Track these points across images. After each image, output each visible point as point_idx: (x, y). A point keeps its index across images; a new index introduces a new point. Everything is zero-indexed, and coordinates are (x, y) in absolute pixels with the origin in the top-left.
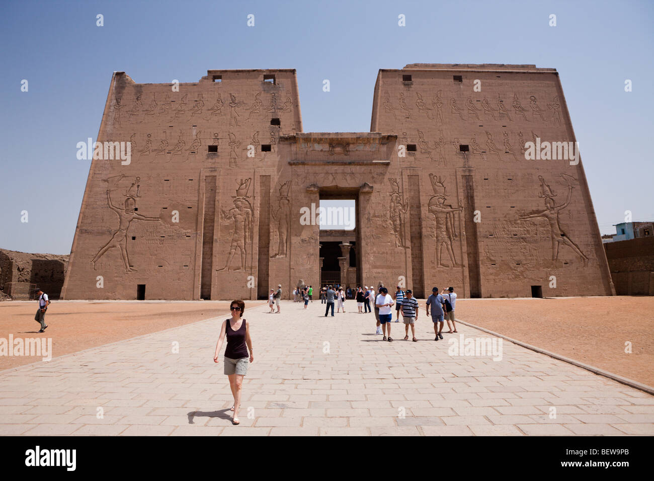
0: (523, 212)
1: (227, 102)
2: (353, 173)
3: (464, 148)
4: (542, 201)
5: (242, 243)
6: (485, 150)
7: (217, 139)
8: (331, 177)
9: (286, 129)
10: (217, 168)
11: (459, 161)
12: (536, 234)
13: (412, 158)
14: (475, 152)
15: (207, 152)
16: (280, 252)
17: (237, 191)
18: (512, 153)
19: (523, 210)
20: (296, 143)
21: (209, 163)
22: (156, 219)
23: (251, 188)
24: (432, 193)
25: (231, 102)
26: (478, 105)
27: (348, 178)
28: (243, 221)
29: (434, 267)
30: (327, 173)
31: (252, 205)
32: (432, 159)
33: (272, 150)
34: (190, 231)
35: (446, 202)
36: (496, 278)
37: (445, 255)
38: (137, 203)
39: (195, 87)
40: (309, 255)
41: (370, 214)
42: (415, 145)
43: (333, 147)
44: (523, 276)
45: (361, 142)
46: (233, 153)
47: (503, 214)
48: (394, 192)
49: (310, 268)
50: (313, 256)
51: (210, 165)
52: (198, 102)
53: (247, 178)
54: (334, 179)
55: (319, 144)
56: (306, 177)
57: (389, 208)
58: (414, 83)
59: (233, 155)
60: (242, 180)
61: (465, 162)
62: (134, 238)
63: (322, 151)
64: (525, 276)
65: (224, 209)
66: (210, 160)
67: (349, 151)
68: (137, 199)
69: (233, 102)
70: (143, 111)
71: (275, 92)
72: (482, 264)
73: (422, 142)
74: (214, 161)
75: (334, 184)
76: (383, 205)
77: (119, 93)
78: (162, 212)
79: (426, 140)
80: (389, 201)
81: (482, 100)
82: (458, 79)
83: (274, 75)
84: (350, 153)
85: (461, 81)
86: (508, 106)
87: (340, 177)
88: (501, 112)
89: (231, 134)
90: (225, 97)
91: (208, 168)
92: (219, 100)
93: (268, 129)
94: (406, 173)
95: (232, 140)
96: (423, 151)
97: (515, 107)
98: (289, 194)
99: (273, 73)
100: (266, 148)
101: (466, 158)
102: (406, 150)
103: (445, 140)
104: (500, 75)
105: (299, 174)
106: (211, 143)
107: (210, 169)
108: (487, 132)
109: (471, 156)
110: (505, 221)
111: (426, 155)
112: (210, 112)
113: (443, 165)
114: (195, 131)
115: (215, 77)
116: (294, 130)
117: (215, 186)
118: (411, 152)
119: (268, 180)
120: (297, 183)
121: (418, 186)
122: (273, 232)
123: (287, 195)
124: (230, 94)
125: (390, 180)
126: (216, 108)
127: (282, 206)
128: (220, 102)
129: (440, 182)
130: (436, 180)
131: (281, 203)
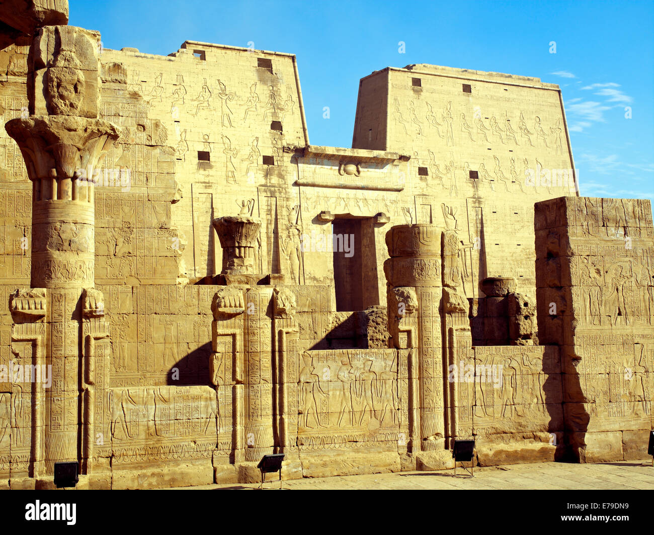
0: (528, 251)
1: (216, 92)
2: (366, 199)
3: (474, 175)
6: (493, 178)
7: (207, 142)
8: (343, 203)
9: (292, 136)
10: (212, 183)
11: (468, 189)
13: (423, 184)
14: (484, 180)
15: (196, 160)
17: (239, 215)
18: (518, 182)
19: (527, 249)
20: (303, 157)
21: (202, 175)
23: (255, 211)
24: (445, 227)
25: (221, 92)
26: (487, 123)
27: (361, 204)
30: (339, 198)
32: (443, 185)
33: (275, 163)
35: (458, 238)
42: (427, 168)
43: (345, 166)
46: (229, 164)
47: (511, 253)
51: (202, 178)
52: (178, 87)
53: (249, 198)
54: (346, 205)
55: (328, 159)
56: (316, 202)
58: (424, 91)
59: (231, 168)
60: (243, 201)
61: (475, 191)
63: (331, 169)
66: (202, 171)
67: (361, 171)
69: (223, 93)
71: (273, 85)
73: (434, 165)
74: (206, 173)
75: (346, 211)
79: (437, 164)
81: (490, 117)
82: (467, 89)
83: (270, 60)
84: (361, 174)
85: (471, 92)
86: (514, 127)
87: (352, 203)
88: (508, 133)
89: (224, 138)
90: (212, 83)
91: (201, 183)
92: (205, 87)
93: (268, 135)
94: (419, 201)
95: (226, 145)
96: (434, 176)
97: (521, 128)
98: (299, 222)
99: (268, 57)
100: (268, 160)
101: (475, 187)
102: (417, 174)
103: (455, 164)
104: (507, 87)
105: (309, 196)
106: (202, 148)
107: (204, 184)
108: (495, 157)
109: (480, 185)
110: (512, 260)
111: (437, 181)
112: (196, 103)
113: (453, 194)
114: (178, 128)
115: (195, 51)
116: (298, 139)
117: (212, 208)
118: (422, 176)
119: (273, 203)
120: (308, 208)
121: (431, 217)
122: (285, 270)
123: (297, 223)
124: (218, 80)
125: (403, 209)
126: (202, 98)
127: (292, 237)
128: (207, 90)
129: (451, 214)
130: (447, 212)
131: (291, 233)
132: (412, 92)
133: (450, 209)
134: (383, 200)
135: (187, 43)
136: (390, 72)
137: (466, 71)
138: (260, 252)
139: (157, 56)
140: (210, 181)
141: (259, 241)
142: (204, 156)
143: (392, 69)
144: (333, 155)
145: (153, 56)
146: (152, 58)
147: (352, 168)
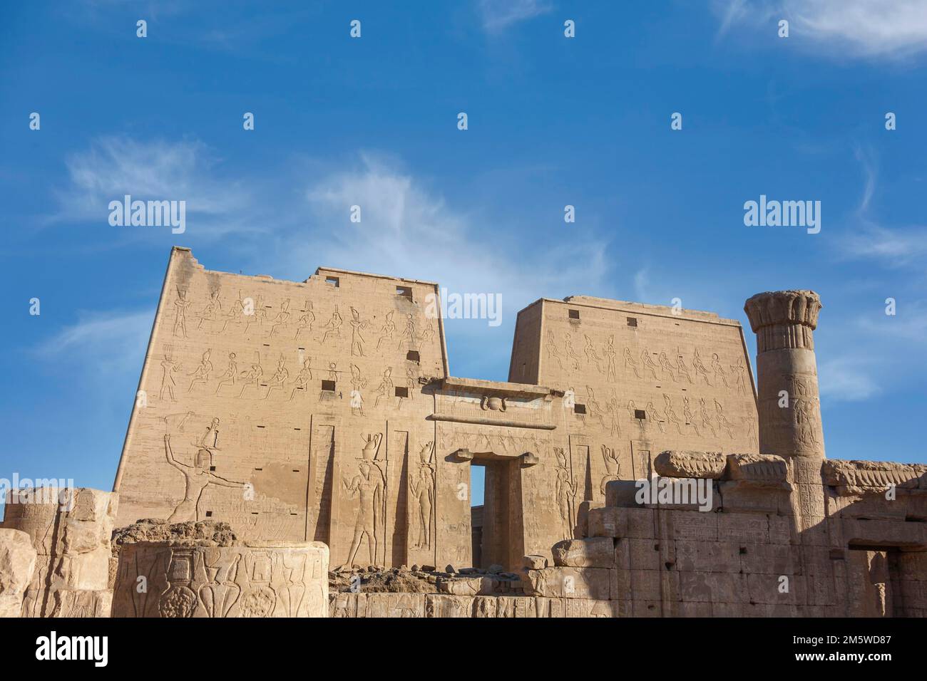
2: (511, 437)
3: (640, 415)
5: (369, 527)
6: (663, 419)
7: (333, 371)
8: (485, 441)
9: (428, 368)
10: (335, 414)
11: (633, 430)
13: (580, 423)
14: (652, 420)
15: (320, 389)
16: (422, 541)
17: (363, 450)
18: (693, 425)
21: (324, 406)
22: (243, 485)
23: (383, 447)
24: (605, 472)
26: (655, 359)
27: (506, 442)
28: (371, 496)
30: (480, 435)
31: (384, 474)
32: (603, 425)
33: (409, 394)
34: (296, 506)
38: (214, 459)
39: (301, 289)
40: (459, 549)
42: (584, 406)
43: (489, 400)
50: (464, 550)
51: (324, 409)
52: (306, 313)
53: (377, 432)
54: (489, 443)
56: (454, 438)
57: (554, 487)
58: (583, 323)
60: (370, 436)
61: (641, 433)
62: (209, 514)
66: (324, 402)
67: (507, 406)
68: (214, 452)
70: (222, 315)
71: (412, 313)
73: (592, 401)
74: (330, 403)
75: (488, 451)
76: (549, 485)
77: (183, 282)
78: (255, 476)
79: (596, 401)
80: (555, 479)
81: (659, 353)
82: (632, 322)
83: (411, 288)
84: (507, 409)
85: (636, 326)
86: (688, 364)
87: (495, 441)
88: (681, 371)
89: (353, 367)
90: (344, 310)
91: (324, 414)
92: (336, 314)
93: (403, 365)
94: (575, 441)
95: (355, 375)
96: (593, 414)
97: (695, 366)
98: (433, 460)
99: (408, 285)
100: (402, 392)
101: (642, 428)
102: (573, 411)
103: (618, 403)
104: (679, 322)
105: (446, 432)
106: (326, 377)
107: (326, 416)
108: (665, 397)
109: (648, 426)
111: (596, 420)
112: (324, 330)
113: (616, 435)
114: (302, 355)
115: (328, 278)
116: (437, 370)
117: (333, 441)
118: (579, 414)
119: (405, 438)
120: (444, 446)
121: (588, 459)
122: (413, 513)
123: (430, 462)
124: (351, 307)
125: (556, 450)
126: (332, 326)
127: (423, 476)
128: (338, 318)
129: (613, 457)
130: (609, 455)
131: (423, 472)
132: (569, 324)
134: (533, 438)
135: (320, 269)
136: (544, 303)
137: (631, 304)
138: (385, 493)
139: (284, 282)
140: (334, 413)
141: (385, 480)
142: (328, 386)
143: (546, 300)
144: (475, 388)
145: (282, 281)
146: (281, 283)
147: (497, 402)
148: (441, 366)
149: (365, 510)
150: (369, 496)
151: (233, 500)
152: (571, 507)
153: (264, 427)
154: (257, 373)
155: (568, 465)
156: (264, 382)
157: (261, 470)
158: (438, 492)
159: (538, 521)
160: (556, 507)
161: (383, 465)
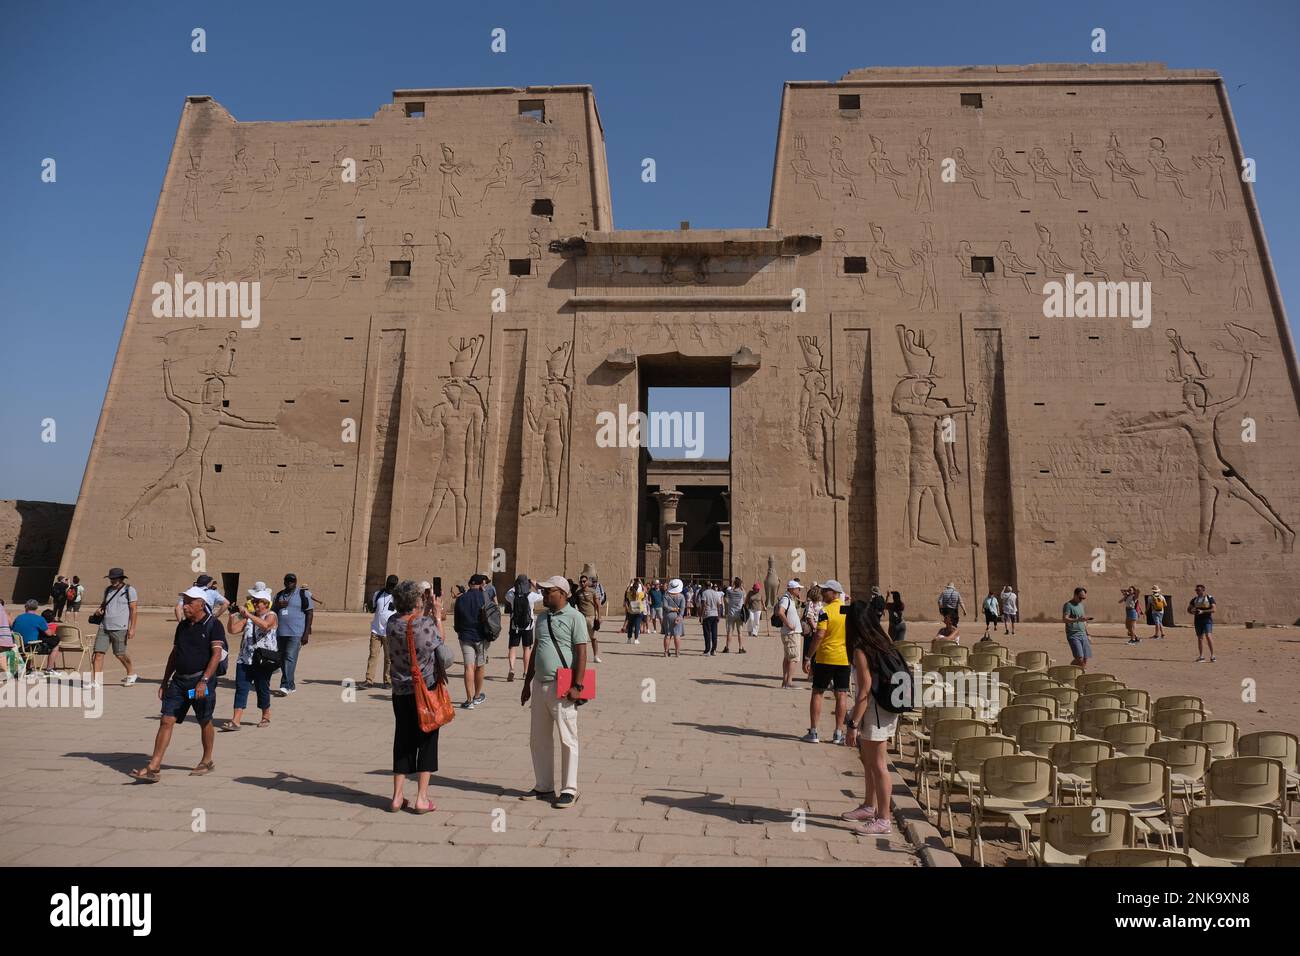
0: (1127, 415)
1: (436, 163)
2: (715, 325)
3: (982, 265)
4: (1177, 389)
5: (457, 482)
6: (1036, 268)
7: (408, 245)
8: (664, 335)
9: (566, 225)
10: (408, 312)
11: (969, 294)
12: (1159, 471)
13: (855, 290)
14: (1009, 273)
15: (388, 276)
16: (545, 503)
17: (451, 363)
18: (1101, 274)
19: (1125, 412)
20: (586, 255)
21: (392, 300)
22: (266, 425)
23: (484, 358)
25: (444, 162)
26: (1020, 163)
27: (705, 334)
28: (461, 434)
29: (903, 544)
30: (656, 324)
31: (484, 398)
32: (902, 290)
33: (533, 271)
34: (341, 452)
35: (936, 393)
36: (1057, 574)
37: (931, 516)
38: (228, 389)
39: (365, 128)
40: (610, 513)
41: (752, 418)
42: (864, 258)
43: (673, 265)
44: (1124, 570)
45: (735, 252)
46: (445, 280)
47: (1076, 421)
48: (810, 367)
49: (611, 542)
51: (391, 305)
52: (370, 164)
53: (476, 334)
54: (672, 338)
55: (638, 257)
56: (607, 334)
57: (797, 405)
58: (866, 116)
59: (445, 283)
60: (462, 339)
61: (983, 297)
62: (218, 468)
63: (645, 272)
64: (1130, 573)
65: (421, 405)
66: (392, 294)
67: (708, 273)
68: (229, 380)
69: (449, 164)
70: (248, 183)
71: (542, 139)
72: (1021, 540)
73: (882, 250)
74: (401, 295)
75: (669, 350)
76: (785, 401)
77: (198, 144)
78: (284, 411)
79: (890, 248)
80: (798, 389)
81: (1028, 148)
82: (972, 101)
83: (543, 101)
84: (708, 277)
85: (981, 106)
86: (1094, 163)
87: (685, 332)
88: (1077, 177)
89: (441, 236)
90: (431, 150)
91: (390, 313)
92: (417, 158)
93: (524, 224)
94: (842, 323)
95: (443, 248)
96: (882, 272)
97: (1110, 164)
98: (569, 373)
99: (539, 96)
100: (520, 267)
101: (987, 289)
102: (841, 271)
103: (936, 247)
104: (1074, 89)
105: (593, 325)
106: (398, 255)
107: (394, 315)
108: (1039, 228)
109: (998, 284)
110: (1081, 437)
111: (889, 282)
112: (397, 185)
113: (929, 307)
114: (361, 227)
115: (408, 106)
116: (581, 225)
117: (403, 355)
118: (852, 274)
119: (521, 340)
120: (588, 347)
121: (868, 353)
122: (529, 458)
123: (564, 375)
124: (443, 144)
125: (801, 340)
127: (552, 398)
128: (420, 163)
130: (911, 341)
131: (550, 391)
132: (838, 122)
133: (917, 334)
134: (756, 324)
135: (396, 93)
136: (788, 90)
137: (971, 68)
138: (485, 428)
139: (342, 122)
140: (405, 309)
141: (486, 407)
143: (793, 86)
145: (336, 121)
146: (334, 125)
147: (688, 268)
148: (589, 218)
149: (450, 455)
150: (458, 434)
151: (252, 447)
152: (829, 437)
153: (299, 339)
154: (293, 261)
155: (826, 365)
156: (302, 273)
157: (293, 402)
158: (575, 423)
159: (760, 465)
160: (799, 438)
161: (482, 385)
